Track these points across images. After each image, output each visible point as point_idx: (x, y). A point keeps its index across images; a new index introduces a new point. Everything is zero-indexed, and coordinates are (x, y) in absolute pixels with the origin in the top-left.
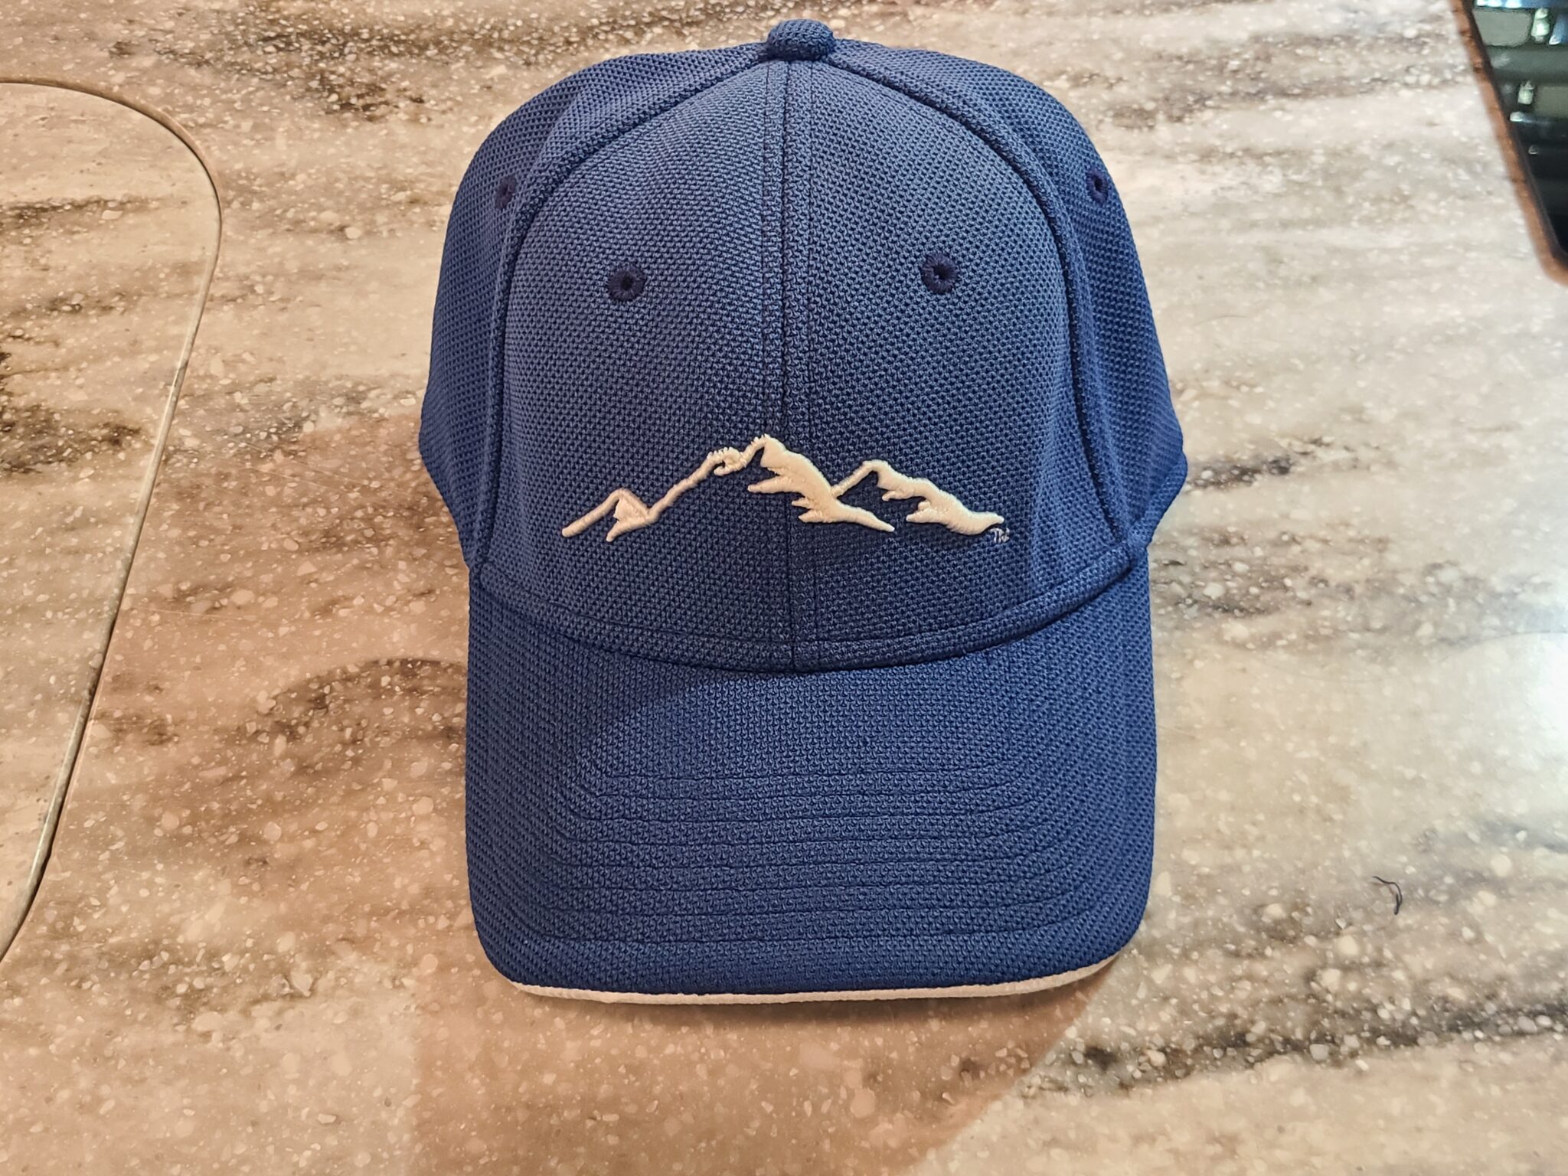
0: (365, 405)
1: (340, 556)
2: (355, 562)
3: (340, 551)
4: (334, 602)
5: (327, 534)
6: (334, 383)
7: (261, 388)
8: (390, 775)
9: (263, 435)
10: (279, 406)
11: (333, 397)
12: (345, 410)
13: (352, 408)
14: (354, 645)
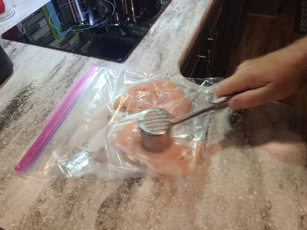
0: (43, 200)
1: (73, 212)
2: (76, 210)
3: (72, 212)
4: (82, 215)
5: (67, 213)
6: (34, 204)
7: (25, 218)
8: (122, 214)
9: (36, 220)
10: (31, 215)
11: (37, 205)
12: (41, 204)
13: (42, 202)
14: (93, 214)
